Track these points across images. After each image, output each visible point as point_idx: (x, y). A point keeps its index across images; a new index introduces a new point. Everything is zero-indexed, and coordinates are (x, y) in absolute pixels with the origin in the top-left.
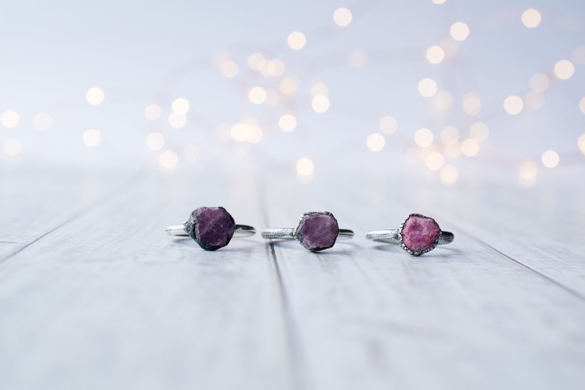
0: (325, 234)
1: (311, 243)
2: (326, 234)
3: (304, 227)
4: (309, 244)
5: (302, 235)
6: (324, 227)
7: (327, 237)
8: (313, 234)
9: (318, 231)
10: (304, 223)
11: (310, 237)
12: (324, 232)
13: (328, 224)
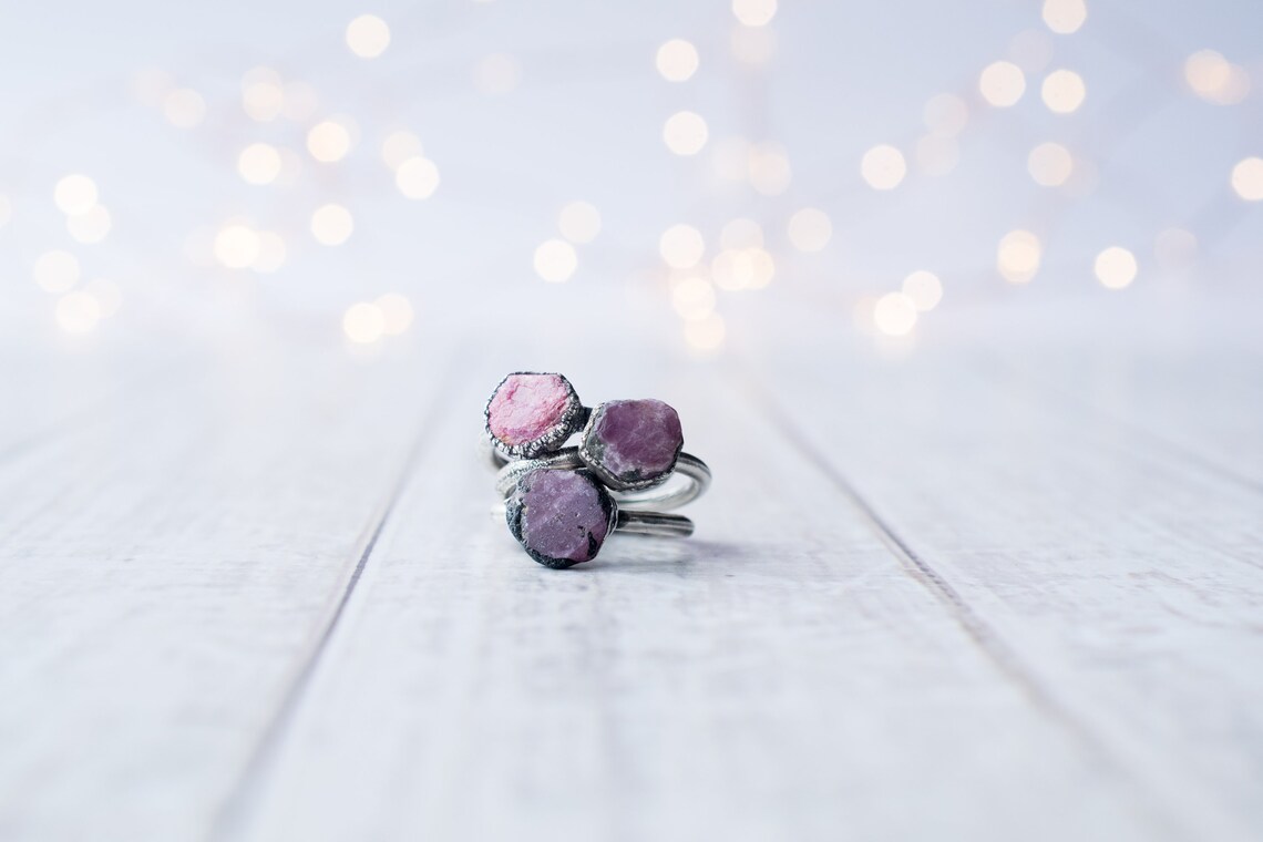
0: (653, 439)
1: (622, 459)
2: (656, 438)
3: (604, 425)
4: (618, 461)
5: (600, 444)
6: (651, 425)
7: (658, 445)
8: (626, 438)
9: (638, 433)
10: (604, 414)
11: (619, 446)
12: (650, 435)
13: (660, 416)
